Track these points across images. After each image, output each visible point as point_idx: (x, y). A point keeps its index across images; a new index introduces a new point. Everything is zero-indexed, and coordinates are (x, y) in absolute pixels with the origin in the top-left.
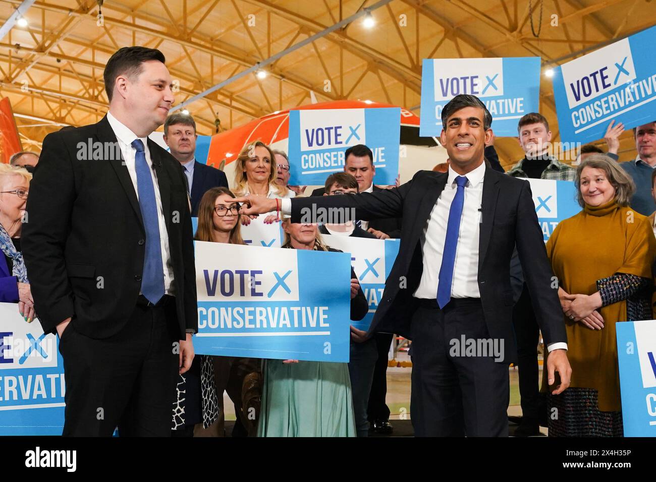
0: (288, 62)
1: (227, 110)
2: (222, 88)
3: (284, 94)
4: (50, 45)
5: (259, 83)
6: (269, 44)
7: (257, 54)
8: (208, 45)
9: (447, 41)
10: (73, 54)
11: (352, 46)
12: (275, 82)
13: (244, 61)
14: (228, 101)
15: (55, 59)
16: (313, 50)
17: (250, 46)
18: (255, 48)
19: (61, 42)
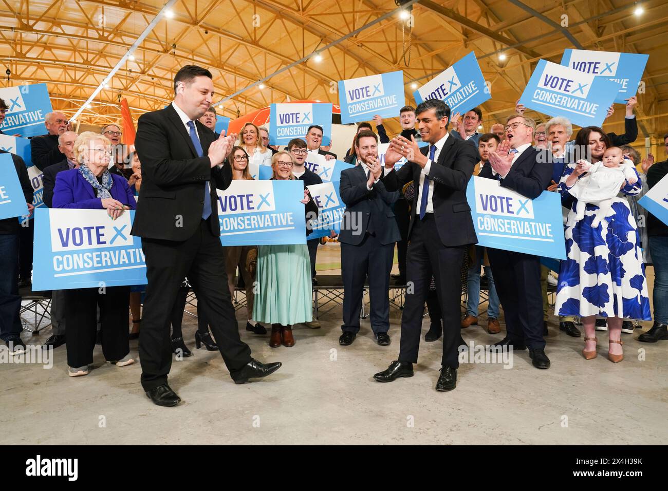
0: (276, 80)
1: (244, 106)
2: (241, 94)
3: (274, 97)
4: (148, 70)
5: (261, 91)
6: (266, 70)
7: (259, 76)
8: (233, 71)
9: (360, 69)
10: (161, 75)
11: (309, 71)
12: (269, 91)
13: (253, 79)
14: (244, 101)
15: (151, 78)
16: (289, 74)
17: (255, 71)
18: (258, 72)
19: (154, 69)
